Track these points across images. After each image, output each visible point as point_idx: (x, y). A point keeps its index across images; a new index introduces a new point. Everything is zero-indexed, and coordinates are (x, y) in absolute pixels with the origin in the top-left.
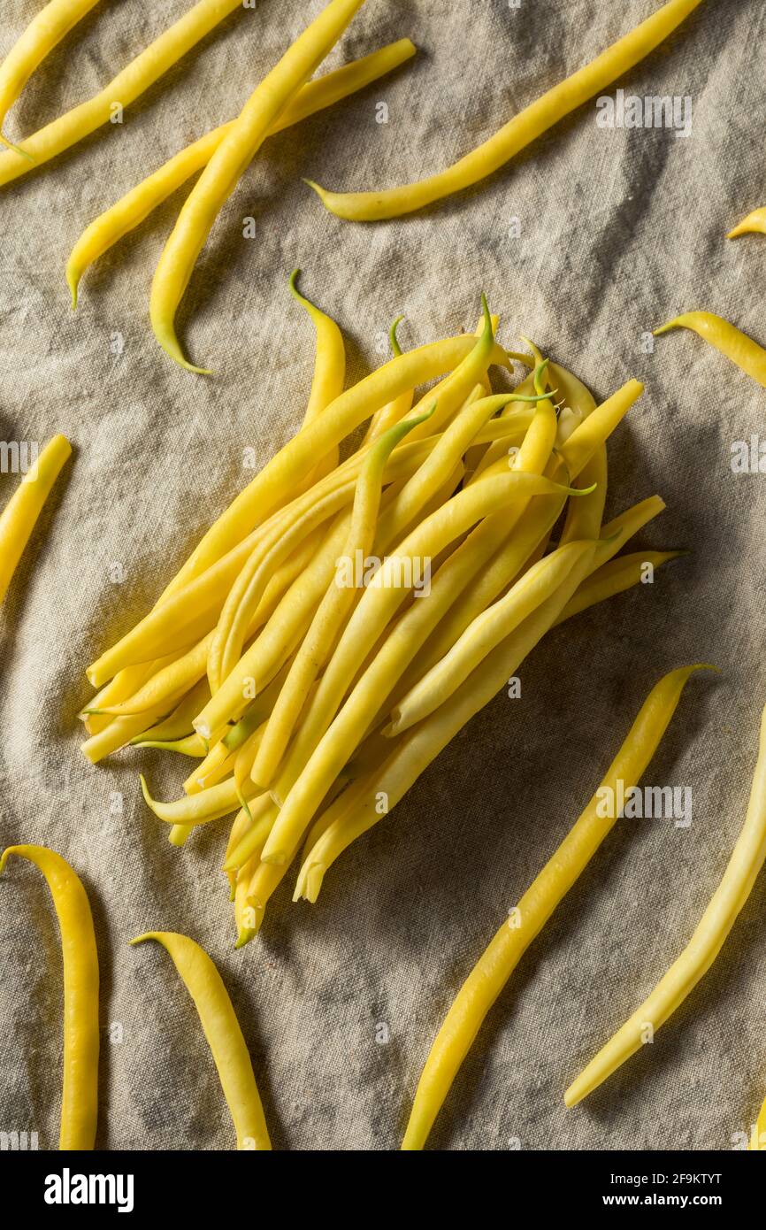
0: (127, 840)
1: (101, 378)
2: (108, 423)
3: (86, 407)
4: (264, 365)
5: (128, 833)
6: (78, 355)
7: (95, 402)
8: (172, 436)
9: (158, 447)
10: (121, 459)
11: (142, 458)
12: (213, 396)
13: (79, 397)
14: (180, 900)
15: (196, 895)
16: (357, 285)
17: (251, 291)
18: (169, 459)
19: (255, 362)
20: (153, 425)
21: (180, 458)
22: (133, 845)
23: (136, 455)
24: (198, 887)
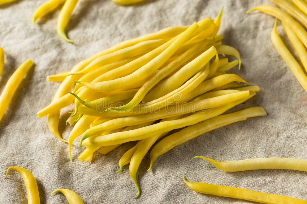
0: (52, 166)
1: (42, 43)
2: (44, 56)
3: (37, 52)
4: (92, 40)
5: (53, 164)
6: (35, 38)
7: (40, 50)
8: (64, 58)
9: (60, 61)
10: (49, 65)
11: (56, 65)
12: (77, 49)
13: (35, 50)
14: (70, 184)
15: (76, 184)
16: (122, 21)
17: (89, 23)
18: (64, 64)
19: (89, 40)
20: (58, 55)
21: (67, 64)
22: (55, 167)
23: (54, 64)
24: (77, 182)
